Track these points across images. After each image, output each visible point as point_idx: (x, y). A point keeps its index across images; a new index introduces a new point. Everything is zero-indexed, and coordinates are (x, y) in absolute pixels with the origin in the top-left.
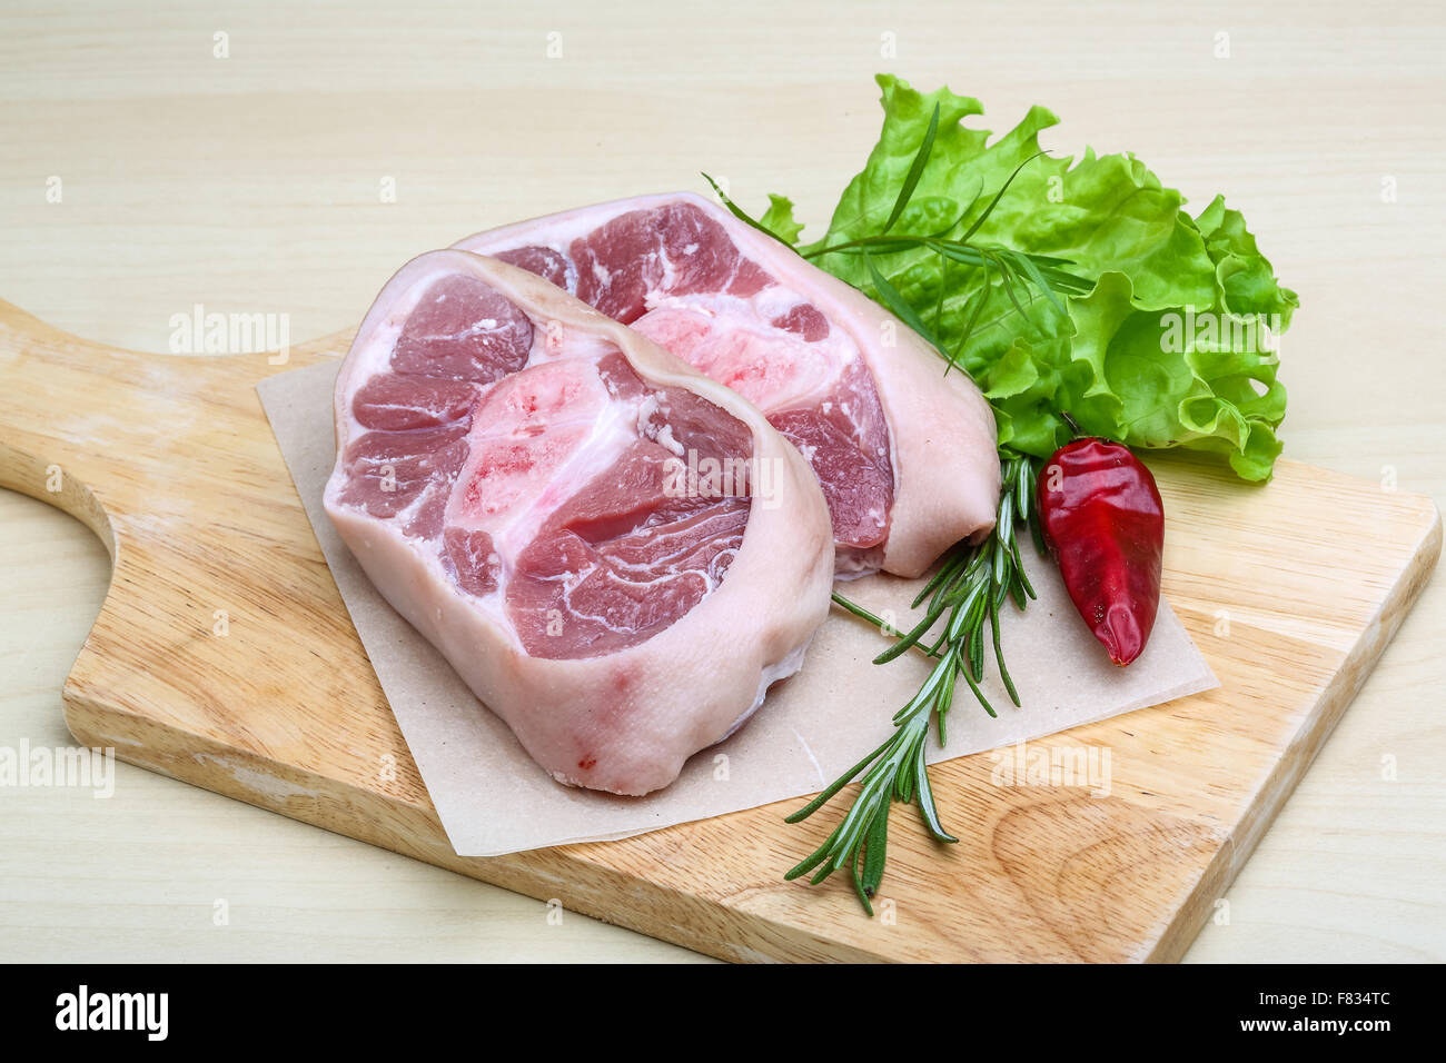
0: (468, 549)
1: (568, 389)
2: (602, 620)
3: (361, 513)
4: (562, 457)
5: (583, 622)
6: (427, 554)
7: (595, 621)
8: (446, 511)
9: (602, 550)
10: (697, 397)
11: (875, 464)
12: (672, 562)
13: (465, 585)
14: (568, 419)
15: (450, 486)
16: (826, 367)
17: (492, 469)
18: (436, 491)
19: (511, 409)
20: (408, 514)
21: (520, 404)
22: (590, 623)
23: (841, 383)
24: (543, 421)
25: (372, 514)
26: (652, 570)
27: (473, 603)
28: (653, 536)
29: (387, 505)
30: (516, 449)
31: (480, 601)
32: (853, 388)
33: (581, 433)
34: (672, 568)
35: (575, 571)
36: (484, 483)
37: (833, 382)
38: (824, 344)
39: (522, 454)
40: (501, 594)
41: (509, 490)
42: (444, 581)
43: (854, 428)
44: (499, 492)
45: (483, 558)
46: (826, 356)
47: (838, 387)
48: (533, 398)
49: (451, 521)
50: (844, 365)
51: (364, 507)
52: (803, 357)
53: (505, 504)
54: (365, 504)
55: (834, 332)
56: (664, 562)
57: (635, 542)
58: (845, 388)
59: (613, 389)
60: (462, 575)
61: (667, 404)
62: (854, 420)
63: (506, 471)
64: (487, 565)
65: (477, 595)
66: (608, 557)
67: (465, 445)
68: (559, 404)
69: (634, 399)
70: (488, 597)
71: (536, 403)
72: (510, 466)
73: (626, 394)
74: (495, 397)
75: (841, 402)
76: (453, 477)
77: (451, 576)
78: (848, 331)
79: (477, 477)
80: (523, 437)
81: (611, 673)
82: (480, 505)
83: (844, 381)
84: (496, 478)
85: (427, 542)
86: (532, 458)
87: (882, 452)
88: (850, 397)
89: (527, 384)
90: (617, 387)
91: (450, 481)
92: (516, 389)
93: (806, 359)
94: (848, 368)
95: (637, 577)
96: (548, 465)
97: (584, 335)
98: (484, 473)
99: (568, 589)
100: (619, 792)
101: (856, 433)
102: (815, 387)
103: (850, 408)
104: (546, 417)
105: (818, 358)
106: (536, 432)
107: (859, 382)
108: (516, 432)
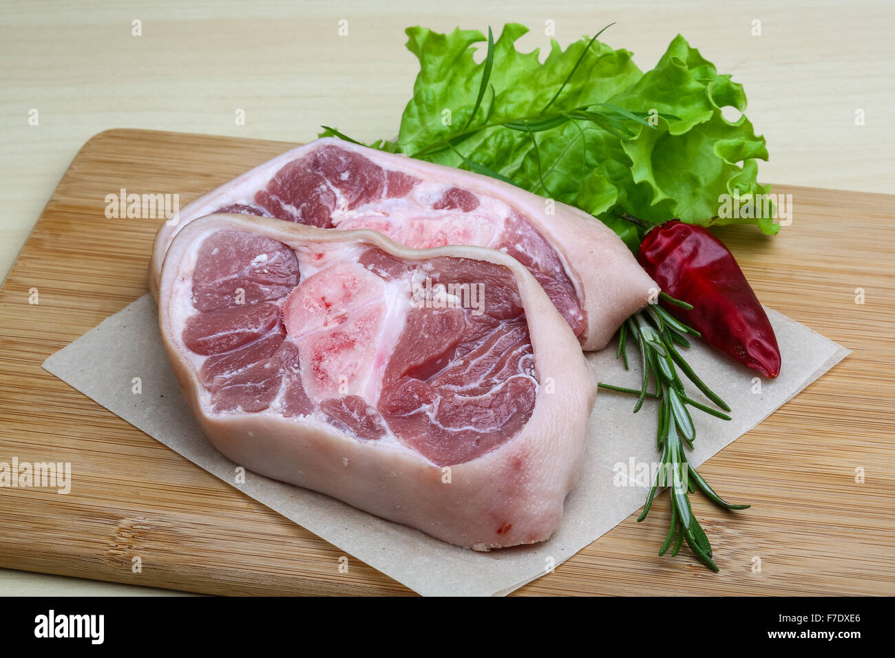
0: (347, 410)
1: (347, 284)
2: (471, 428)
3: (239, 413)
4: (376, 330)
5: (460, 433)
6: (315, 423)
7: (468, 430)
8: (306, 392)
9: (434, 383)
10: (458, 259)
11: (555, 279)
12: (492, 375)
13: (361, 435)
14: (361, 304)
15: (298, 375)
16: (491, 225)
17: (324, 353)
18: (291, 381)
19: (311, 310)
20: (278, 402)
21: (316, 305)
22: (465, 432)
23: (507, 232)
24: (343, 311)
25: (248, 411)
26: (481, 385)
27: (375, 445)
28: (466, 364)
29: (258, 401)
30: (334, 335)
31: (379, 442)
32: (519, 232)
33: (379, 310)
34: (495, 379)
35: (428, 402)
36: (324, 365)
37: (501, 232)
38: (480, 210)
39: (342, 337)
40: (389, 432)
41: (347, 363)
42: (346, 437)
43: (531, 259)
44: (340, 367)
45: (362, 413)
46: (487, 218)
47: (507, 235)
48: (323, 299)
49: (316, 398)
50: (503, 220)
51: (239, 408)
52: (470, 222)
53: (350, 374)
54: (239, 406)
55: (483, 200)
56: (485, 378)
57: (455, 370)
58: (512, 236)
59: (384, 274)
60: (355, 428)
61: (435, 271)
62: (529, 254)
63: (335, 352)
64: (368, 417)
65: (375, 439)
66: (443, 387)
67: (290, 345)
68: (347, 297)
69: (405, 275)
70: (383, 438)
71: (327, 301)
72: (336, 348)
73: (397, 273)
74: (293, 306)
75: (514, 244)
76: (296, 368)
77: (347, 432)
78: (494, 196)
79: (316, 363)
80: (333, 325)
81: (508, 459)
82: (331, 380)
83: (509, 229)
84: (332, 359)
85: (308, 416)
86: (352, 337)
87: (558, 269)
88: (519, 239)
89: (312, 290)
90: (387, 271)
91: (296, 371)
92: (306, 296)
93: (474, 224)
94: (508, 221)
95: (473, 392)
96: (368, 338)
97: (341, 244)
98: (320, 359)
99: (432, 416)
100: (533, 542)
101: (534, 262)
102: (490, 240)
103: (523, 246)
104: (343, 307)
105: (481, 220)
106: (343, 319)
107: (521, 228)
108: (326, 324)
